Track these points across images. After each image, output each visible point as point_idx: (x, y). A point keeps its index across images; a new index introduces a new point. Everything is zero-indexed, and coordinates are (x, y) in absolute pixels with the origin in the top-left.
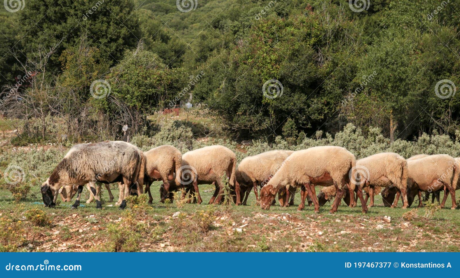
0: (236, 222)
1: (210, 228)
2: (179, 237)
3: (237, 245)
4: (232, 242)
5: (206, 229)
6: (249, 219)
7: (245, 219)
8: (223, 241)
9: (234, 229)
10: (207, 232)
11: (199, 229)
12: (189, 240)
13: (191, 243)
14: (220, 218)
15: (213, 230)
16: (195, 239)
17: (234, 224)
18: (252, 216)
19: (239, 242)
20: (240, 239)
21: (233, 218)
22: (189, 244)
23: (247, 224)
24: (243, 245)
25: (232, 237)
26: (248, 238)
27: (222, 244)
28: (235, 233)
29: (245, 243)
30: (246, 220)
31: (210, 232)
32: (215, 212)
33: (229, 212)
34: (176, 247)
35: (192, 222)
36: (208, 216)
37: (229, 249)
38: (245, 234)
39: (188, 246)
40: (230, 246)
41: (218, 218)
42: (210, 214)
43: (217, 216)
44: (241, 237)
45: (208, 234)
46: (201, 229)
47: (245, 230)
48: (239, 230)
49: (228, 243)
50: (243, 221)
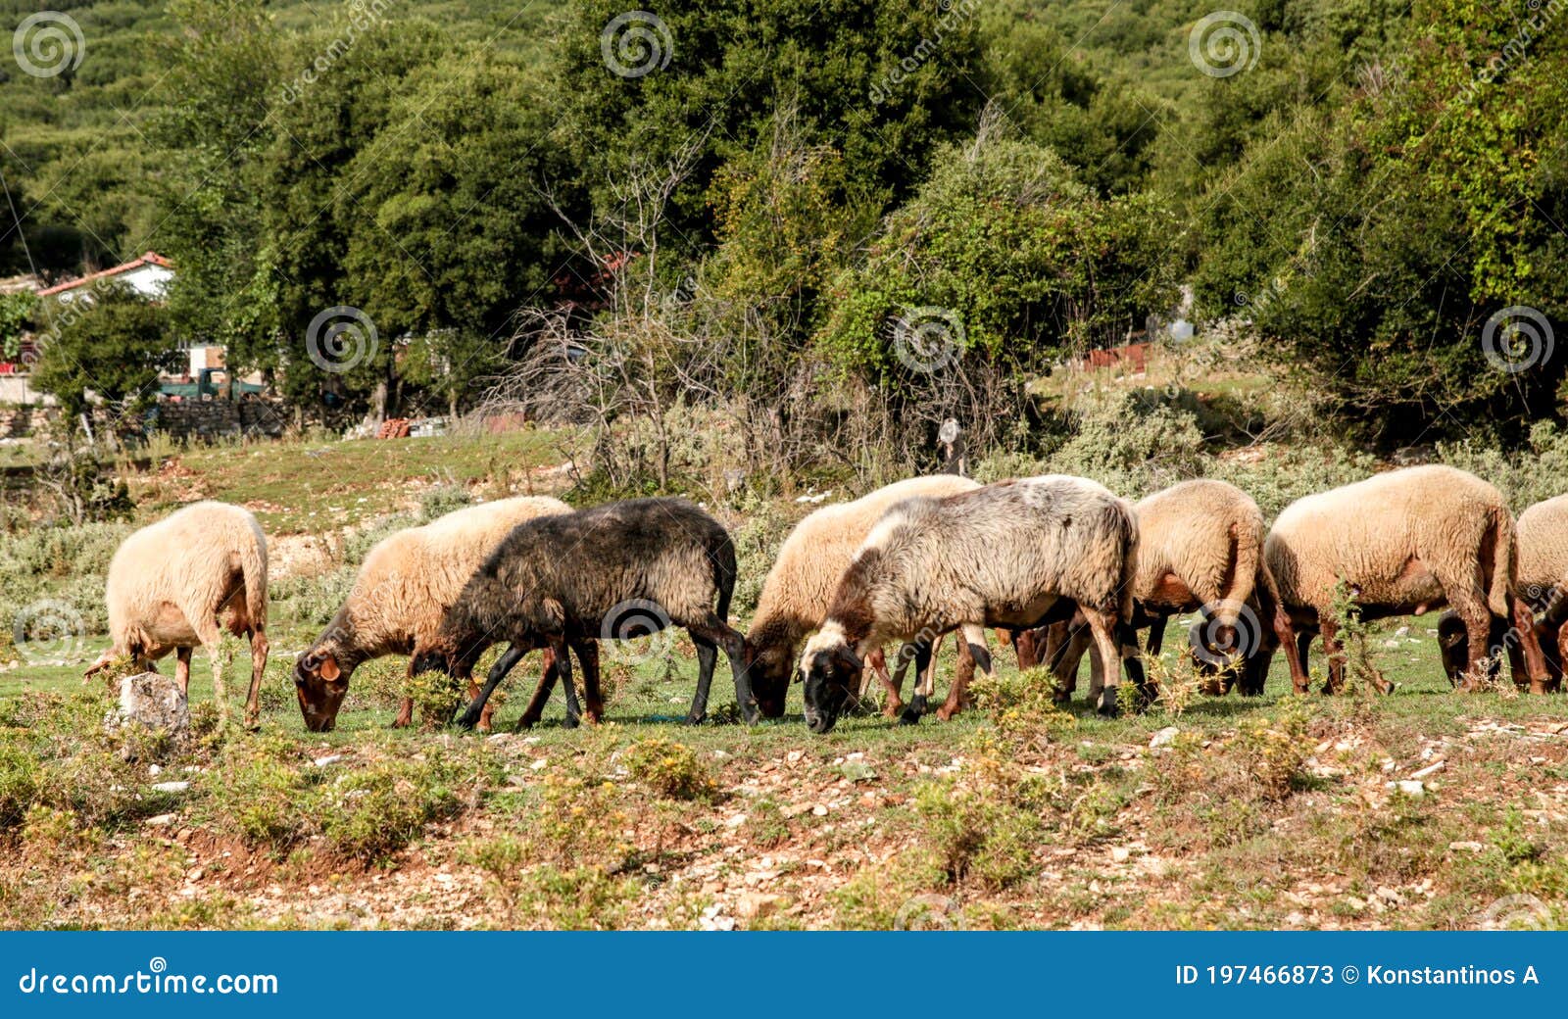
0: (1400, 758)
1: (1297, 783)
2: (1179, 822)
3: (1407, 843)
4: (1386, 832)
5: (1282, 787)
6: (1447, 742)
7: (1432, 743)
8: (1352, 829)
9: (1390, 785)
10: (1284, 798)
11: (1256, 790)
12: (1218, 830)
13: (1230, 843)
14: (1331, 747)
15: (1309, 790)
16: (1240, 828)
17: (1388, 764)
18: (1459, 732)
19: (1413, 832)
20: (1420, 822)
21: (1383, 742)
22: (1221, 845)
23: (1440, 765)
24: (1430, 843)
25: (1386, 815)
26: (1449, 814)
27: (1347, 841)
28: (1396, 799)
29: (1438, 836)
30: (1436, 749)
31: (1297, 797)
32: (1314, 721)
33: (1365, 720)
34: (1172, 860)
35: (1225, 764)
36: (1286, 738)
37: (1377, 861)
38: (1436, 803)
39: (1216, 853)
40: (1381, 848)
41: (1324, 746)
42: (1293, 731)
43: (1322, 735)
44: (1422, 813)
45: (1292, 804)
46: (1263, 789)
47: (1433, 786)
48: (1412, 787)
49: (1371, 837)
50: (1426, 754)
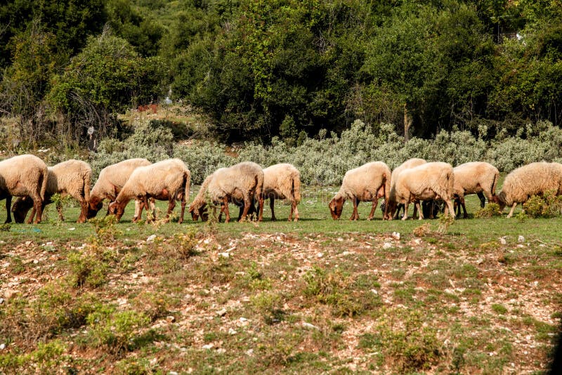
0: (223, 245)
1: (192, 253)
2: (154, 266)
3: (223, 272)
4: (217, 269)
5: (187, 255)
6: (237, 240)
7: (233, 241)
8: (207, 268)
9: (219, 254)
10: (187, 258)
11: (179, 255)
12: (166, 268)
13: (169, 272)
14: (203, 242)
15: (195, 256)
16: (173, 268)
17: (220, 247)
18: (241, 237)
19: (225, 269)
20: (227, 266)
21: (218, 240)
22: (167, 273)
23: (234, 248)
24: (230, 272)
25: (217, 264)
26: (236, 263)
27: (206, 272)
28: (221, 258)
29: (232, 270)
30: (234, 243)
31: (191, 258)
32: (198, 233)
33: (214, 233)
34: (151, 278)
35: (170, 247)
36: (188, 239)
37: (214, 278)
38: (232, 260)
39: (165, 276)
40: (215, 274)
41: (200, 241)
42: (191, 237)
43: (200, 238)
44: (228, 263)
45: (189, 260)
46: (180, 255)
47: (232, 254)
48: (226, 255)
49: (212, 271)
50: (231, 244)
